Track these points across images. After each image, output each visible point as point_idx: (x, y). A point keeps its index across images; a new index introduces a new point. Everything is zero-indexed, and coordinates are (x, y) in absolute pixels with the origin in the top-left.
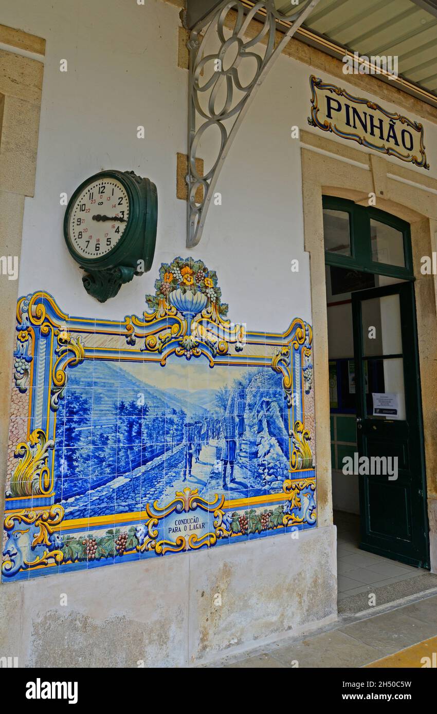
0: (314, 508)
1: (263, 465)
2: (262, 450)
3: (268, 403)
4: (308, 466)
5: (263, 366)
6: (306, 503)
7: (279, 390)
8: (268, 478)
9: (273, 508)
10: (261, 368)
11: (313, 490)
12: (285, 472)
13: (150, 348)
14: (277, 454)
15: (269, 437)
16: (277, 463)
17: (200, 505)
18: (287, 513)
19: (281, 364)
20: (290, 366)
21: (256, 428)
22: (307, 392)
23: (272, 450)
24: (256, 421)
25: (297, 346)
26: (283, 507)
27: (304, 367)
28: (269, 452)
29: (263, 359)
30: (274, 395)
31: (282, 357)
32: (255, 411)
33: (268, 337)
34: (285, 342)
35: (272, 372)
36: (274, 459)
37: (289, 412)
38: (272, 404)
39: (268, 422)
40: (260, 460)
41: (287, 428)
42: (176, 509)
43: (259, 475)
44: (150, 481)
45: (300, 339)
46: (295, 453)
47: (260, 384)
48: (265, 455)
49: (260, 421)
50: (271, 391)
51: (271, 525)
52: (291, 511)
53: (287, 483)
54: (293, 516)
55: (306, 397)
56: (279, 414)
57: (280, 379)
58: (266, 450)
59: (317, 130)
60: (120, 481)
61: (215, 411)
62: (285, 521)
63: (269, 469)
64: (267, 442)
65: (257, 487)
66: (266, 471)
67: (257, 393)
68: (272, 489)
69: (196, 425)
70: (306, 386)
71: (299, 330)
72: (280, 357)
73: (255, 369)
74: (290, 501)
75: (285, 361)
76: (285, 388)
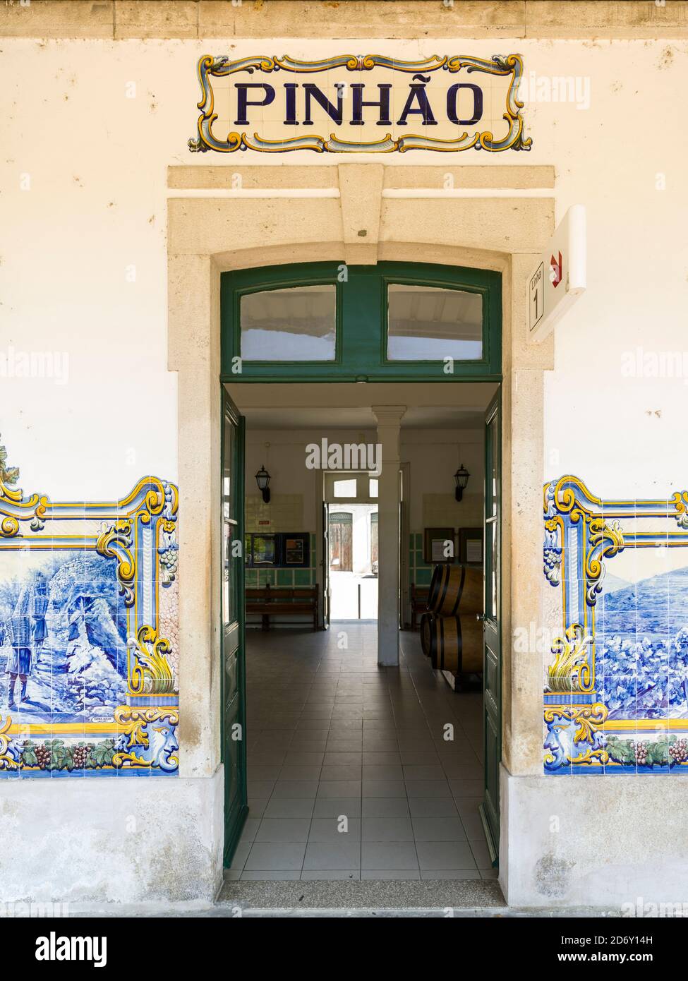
0: (174, 749)
1: (76, 683)
2: (75, 663)
3: (88, 600)
4: (167, 690)
5: (82, 549)
6: (158, 741)
7: (109, 582)
8: (86, 701)
9: (96, 741)
10: (77, 553)
11: (175, 725)
12: (119, 695)
14: (105, 670)
15: (90, 647)
16: (105, 682)
18: (121, 751)
19: (115, 545)
20: (132, 548)
21: (67, 633)
22: (166, 585)
23: (94, 664)
24: (67, 624)
25: (146, 518)
26: (113, 742)
27: (161, 548)
28: (89, 666)
29: (80, 539)
30: (101, 589)
31: (117, 536)
32: (64, 611)
33: (88, 509)
34: (124, 513)
35: (99, 557)
36: (97, 676)
37: (129, 614)
38: (97, 602)
39: (88, 626)
40: (73, 677)
41: (123, 634)
43: (71, 696)
45: (153, 507)
46: (138, 670)
47: (74, 575)
48: (82, 669)
49: (75, 624)
50: (95, 584)
51: (90, 762)
52: (129, 748)
53: (120, 711)
54: (133, 756)
55: (163, 593)
56: (109, 616)
57: (113, 566)
58: (83, 664)
59: (210, 157)
62: (117, 761)
63: (89, 689)
64: (86, 652)
65: (66, 710)
66: (84, 691)
67: (68, 586)
68: (95, 715)
70: (165, 575)
71: (151, 493)
72: (112, 536)
73: (66, 555)
74: (128, 736)
75: (123, 541)
76: (122, 579)
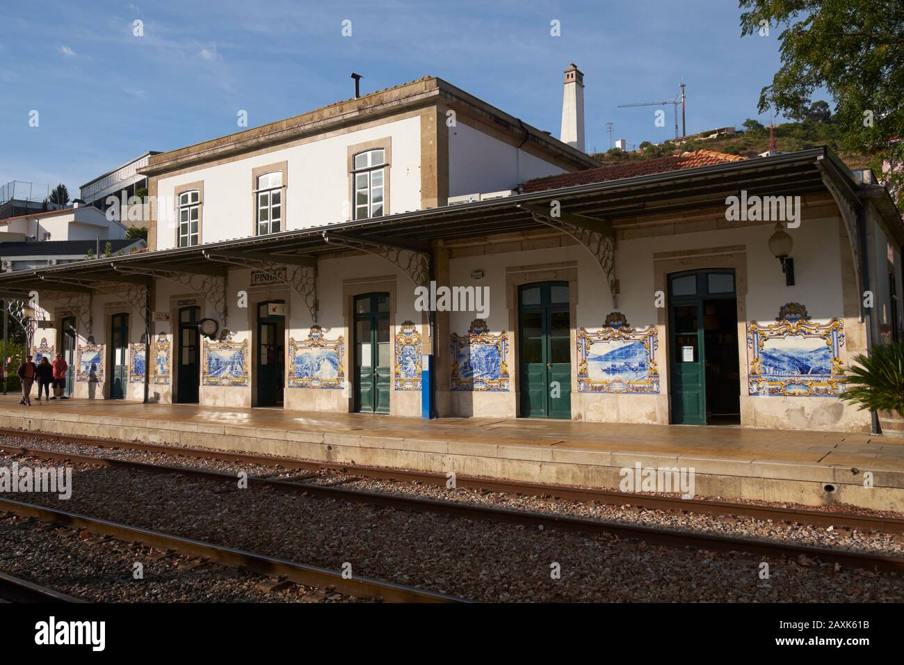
13: (220, 348)
17: (227, 378)
27: (247, 350)
42: (223, 378)
44: (220, 372)
45: (246, 343)
59: (253, 287)
60: (216, 372)
61: (230, 360)
64: (239, 367)
69: (226, 362)
76: (243, 355)
